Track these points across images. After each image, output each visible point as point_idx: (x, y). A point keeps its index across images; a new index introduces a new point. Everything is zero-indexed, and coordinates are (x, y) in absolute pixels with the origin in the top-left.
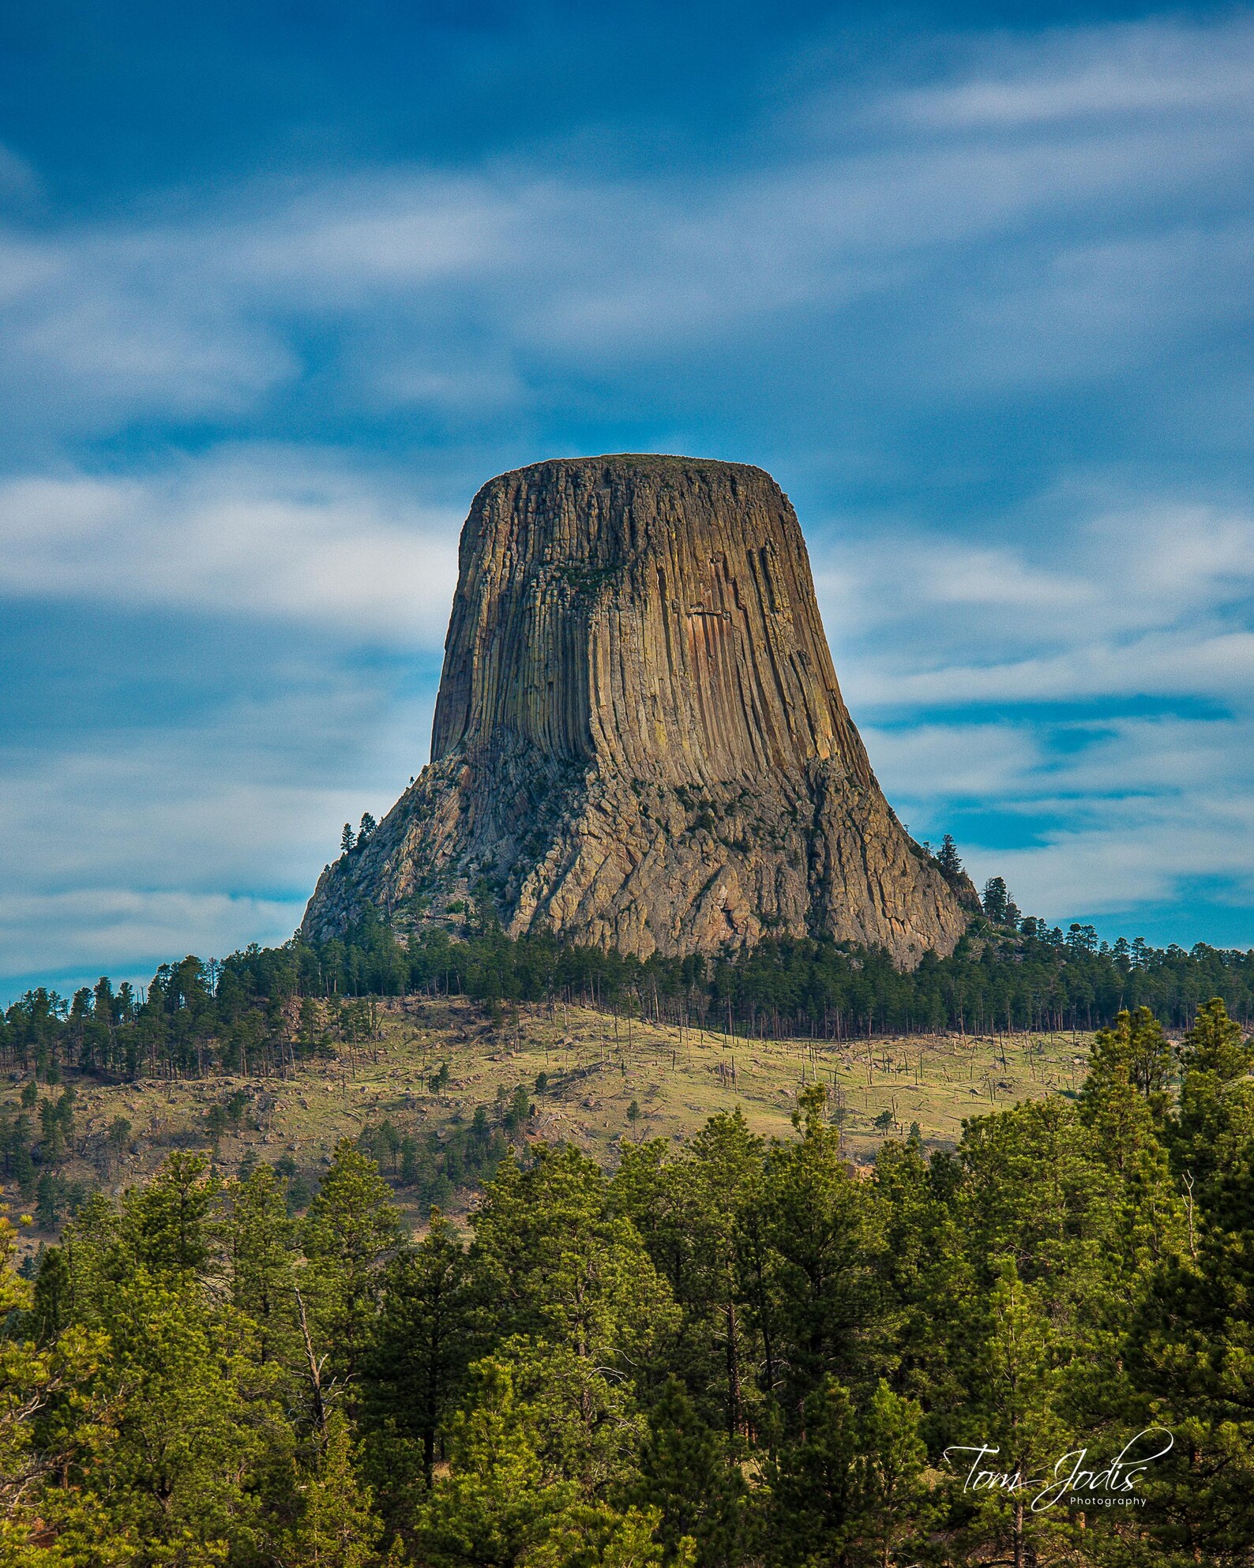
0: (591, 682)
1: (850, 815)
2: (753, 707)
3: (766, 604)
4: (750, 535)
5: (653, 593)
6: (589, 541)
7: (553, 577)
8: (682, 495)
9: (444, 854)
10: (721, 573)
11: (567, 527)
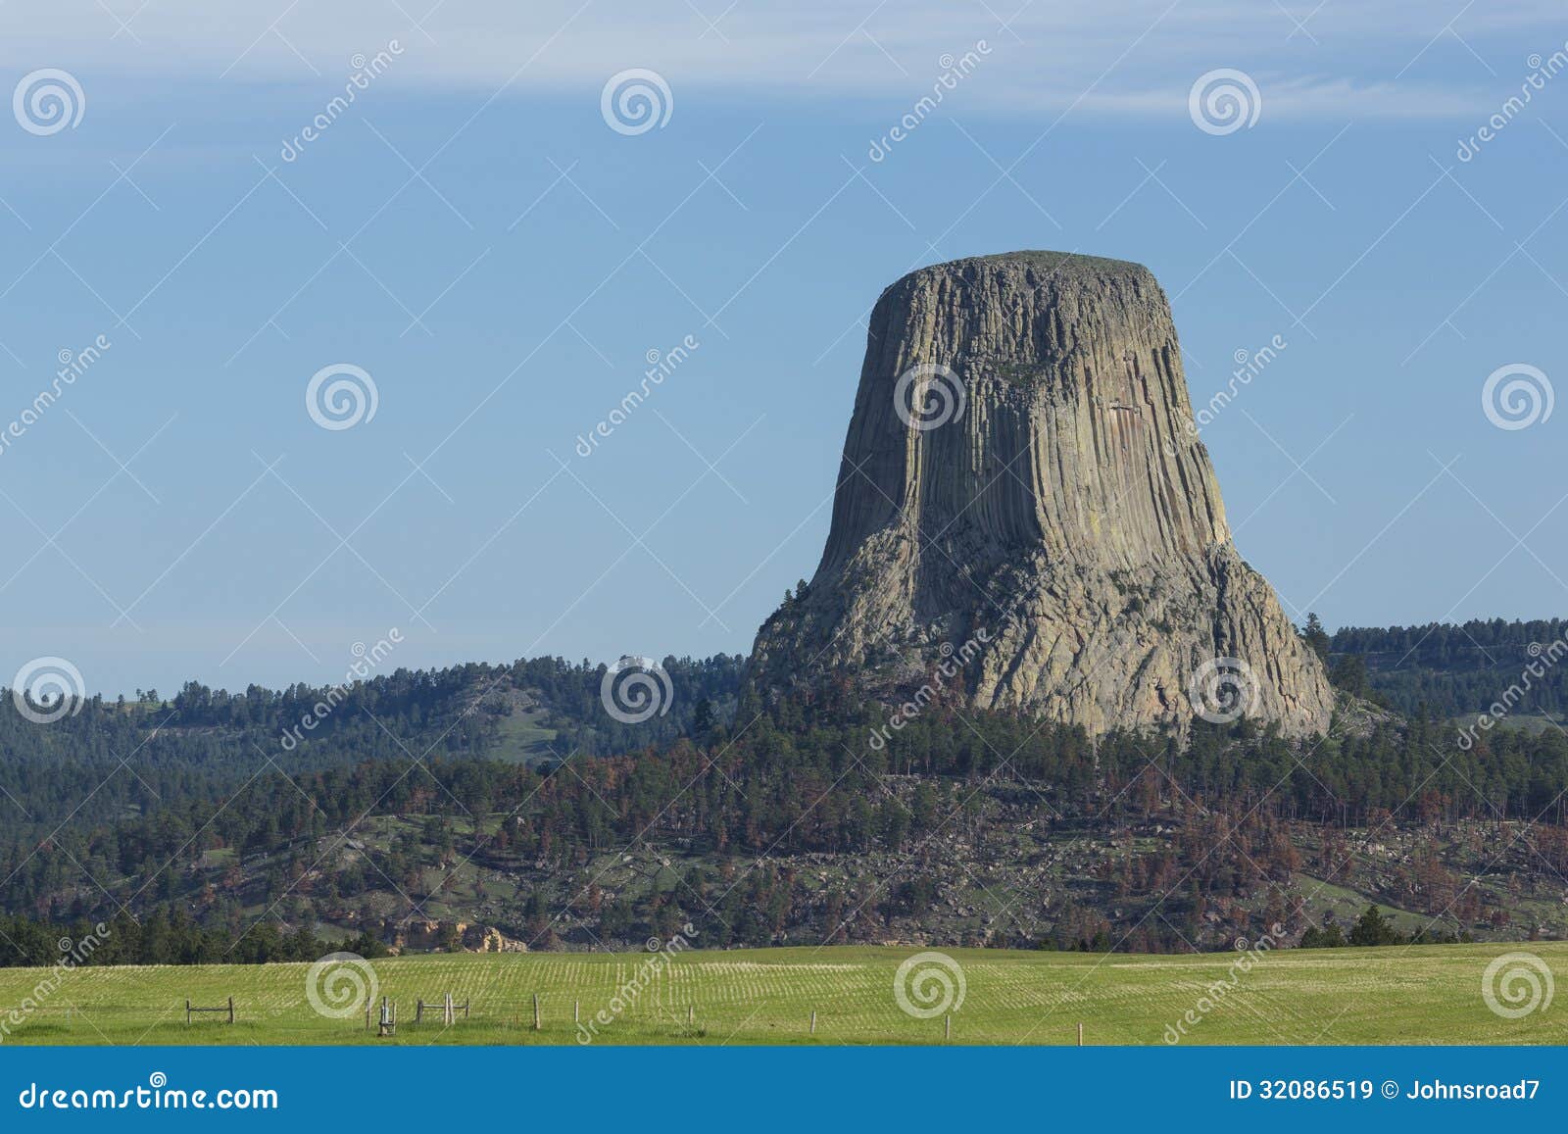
0: (1035, 473)
1: (1249, 599)
2: (1160, 495)
3: (1169, 400)
4: (1153, 336)
5: (1082, 391)
6: (1015, 336)
7: (984, 369)
8: (1099, 298)
9: (889, 624)
10: (1133, 370)
11: (995, 322)
